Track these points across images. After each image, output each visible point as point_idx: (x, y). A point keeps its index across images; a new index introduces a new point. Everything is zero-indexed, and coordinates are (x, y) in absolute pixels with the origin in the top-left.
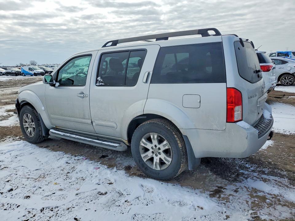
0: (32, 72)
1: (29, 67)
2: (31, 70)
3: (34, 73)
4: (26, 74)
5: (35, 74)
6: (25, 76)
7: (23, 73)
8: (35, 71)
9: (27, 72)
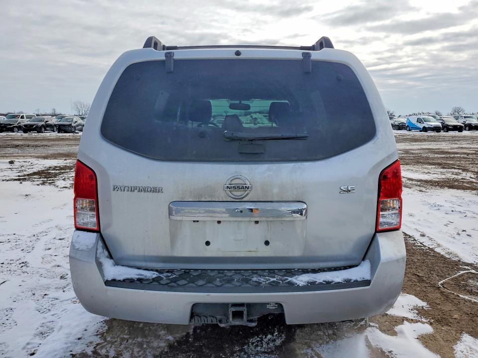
0: (421, 126)
1: (419, 117)
2: (420, 123)
3: (424, 127)
4: (412, 128)
5: (425, 129)
6: (410, 130)
7: (408, 126)
8: (426, 125)
9: (414, 125)
